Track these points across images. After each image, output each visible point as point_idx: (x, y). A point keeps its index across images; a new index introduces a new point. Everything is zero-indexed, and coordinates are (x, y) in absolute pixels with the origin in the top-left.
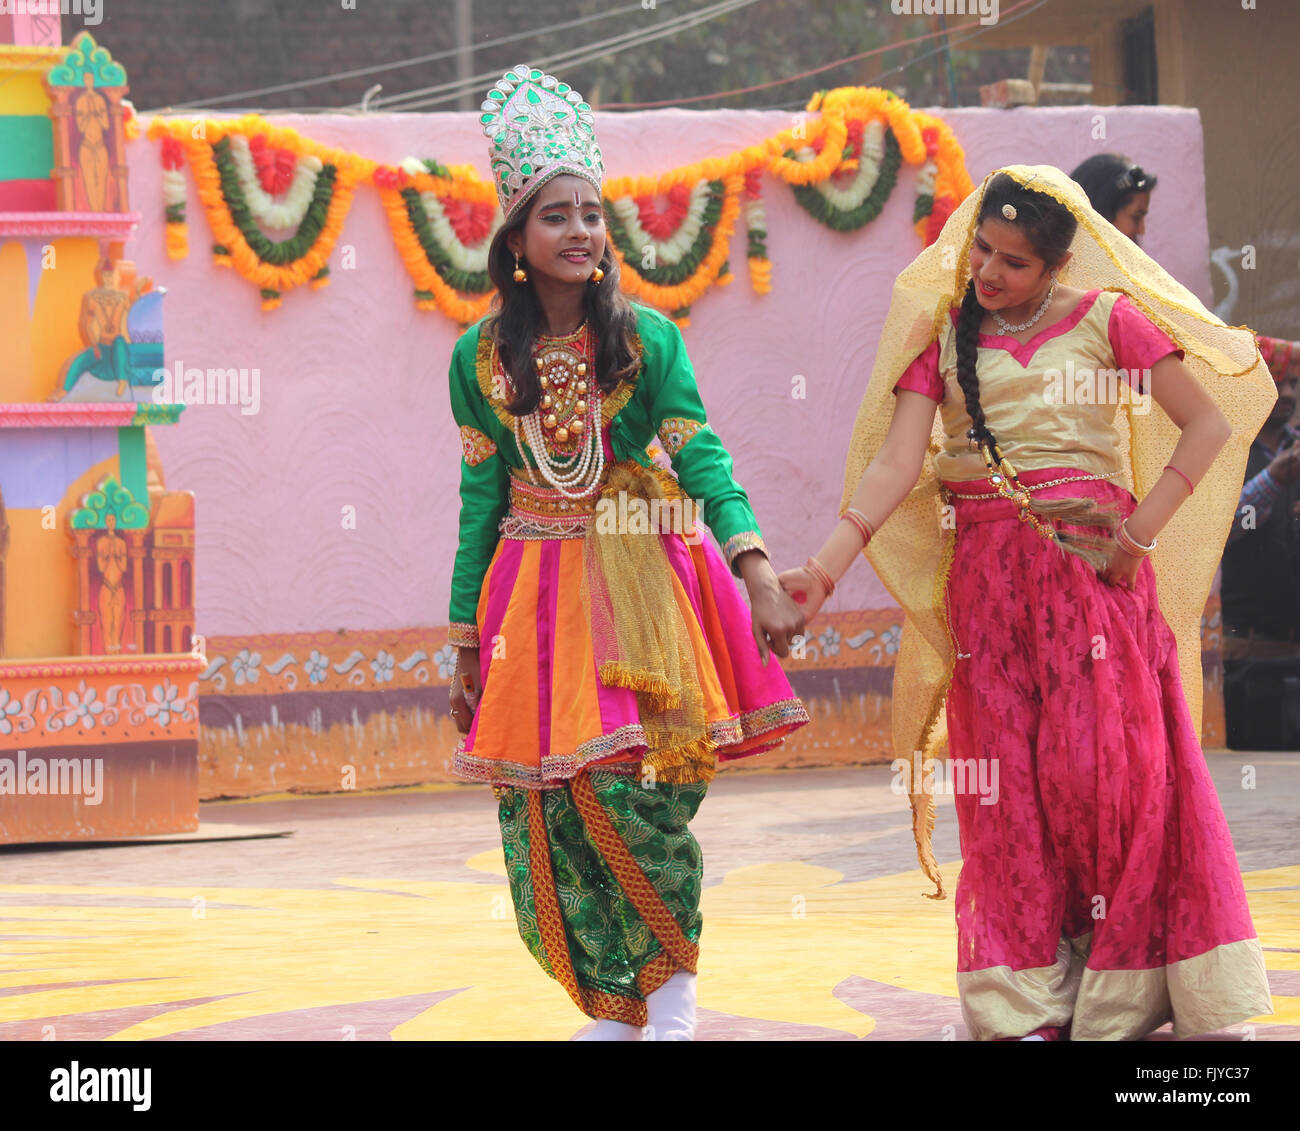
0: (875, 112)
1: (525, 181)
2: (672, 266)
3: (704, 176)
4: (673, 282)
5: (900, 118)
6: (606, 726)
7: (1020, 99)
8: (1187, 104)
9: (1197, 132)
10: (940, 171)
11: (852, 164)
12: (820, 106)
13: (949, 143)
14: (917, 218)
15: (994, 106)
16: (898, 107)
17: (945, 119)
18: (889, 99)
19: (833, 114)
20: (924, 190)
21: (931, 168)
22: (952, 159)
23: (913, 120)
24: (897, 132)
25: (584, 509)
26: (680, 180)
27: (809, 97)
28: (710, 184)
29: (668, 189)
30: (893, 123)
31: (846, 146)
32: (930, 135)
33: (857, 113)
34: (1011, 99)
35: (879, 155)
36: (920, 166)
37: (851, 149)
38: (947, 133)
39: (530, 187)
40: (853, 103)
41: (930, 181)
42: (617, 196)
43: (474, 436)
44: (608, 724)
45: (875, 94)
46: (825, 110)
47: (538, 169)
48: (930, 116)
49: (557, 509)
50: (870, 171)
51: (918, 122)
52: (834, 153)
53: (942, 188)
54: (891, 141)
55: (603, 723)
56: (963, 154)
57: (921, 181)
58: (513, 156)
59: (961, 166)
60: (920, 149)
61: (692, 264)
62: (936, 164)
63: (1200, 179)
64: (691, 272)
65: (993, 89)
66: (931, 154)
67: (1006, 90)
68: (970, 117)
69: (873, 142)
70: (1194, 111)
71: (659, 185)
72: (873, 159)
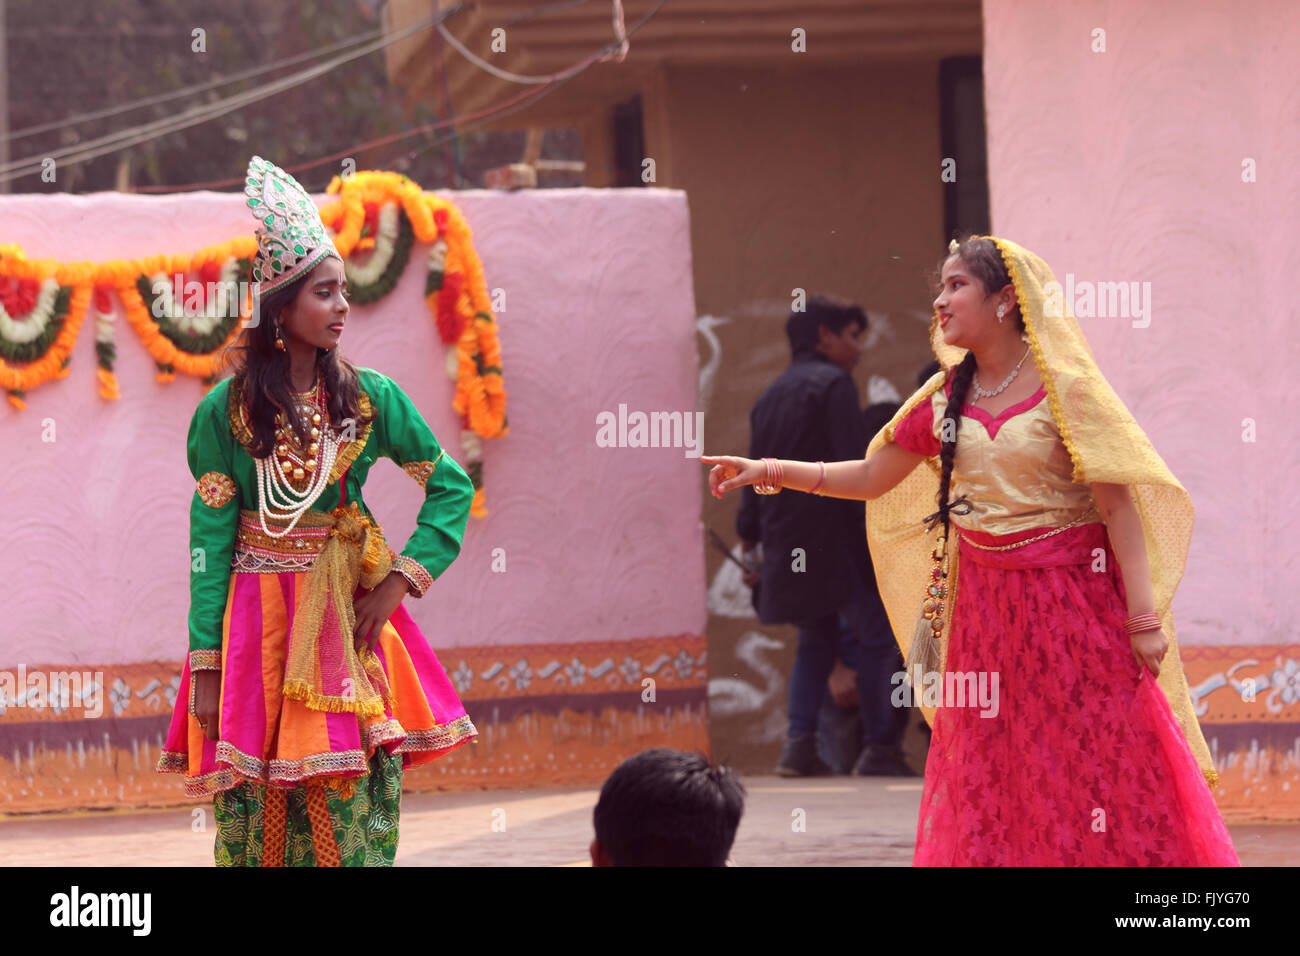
0: (389, 195)
1: (299, 260)
2: (204, 337)
3: (233, 253)
4: (205, 352)
5: (413, 201)
6: (333, 744)
7: (522, 182)
8: (674, 186)
9: (683, 213)
10: (450, 249)
11: (368, 243)
12: (340, 190)
13: (458, 224)
14: (429, 292)
15: (500, 189)
16: (411, 190)
17: (455, 201)
18: (403, 182)
19: (351, 197)
20: (435, 266)
21: (441, 247)
22: (460, 238)
23: (426, 202)
24: (410, 213)
25: (316, 547)
26: (212, 258)
27: (329, 181)
28: (240, 261)
29: (201, 266)
30: (407, 205)
31: (365, 226)
32: (441, 216)
33: (373, 196)
34: (515, 182)
35: (394, 234)
36: (432, 244)
37: (368, 229)
38: (456, 214)
39: (303, 266)
40: (370, 186)
41: (441, 258)
42: (153, 273)
43: (221, 480)
44: (335, 742)
45: (389, 179)
46: (345, 193)
47: (310, 251)
48: (441, 198)
49: (294, 547)
50: (385, 249)
51: (429, 204)
52: (352, 232)
53: (452, 264)
54: (404, 221)
55: (331, 741)
56: (470, 233)
57: (432, 258)
58: (284, 237)
59: (469, 244)
60: (431, 228)
61: (222, 335)
62: (447, 243)
63: (686, 255)
64: (221, 342)
65: (497, 173)
66: (442, 234)
67: (510, 175)
68: (478, 200)
69: (388, 221)
70: (681, 194)
71: (193, 263)
72: (388, 238)
